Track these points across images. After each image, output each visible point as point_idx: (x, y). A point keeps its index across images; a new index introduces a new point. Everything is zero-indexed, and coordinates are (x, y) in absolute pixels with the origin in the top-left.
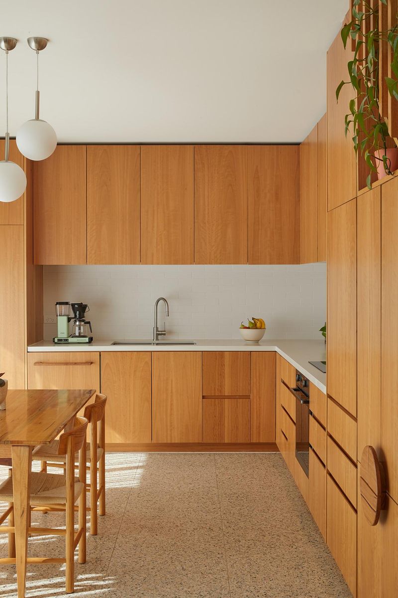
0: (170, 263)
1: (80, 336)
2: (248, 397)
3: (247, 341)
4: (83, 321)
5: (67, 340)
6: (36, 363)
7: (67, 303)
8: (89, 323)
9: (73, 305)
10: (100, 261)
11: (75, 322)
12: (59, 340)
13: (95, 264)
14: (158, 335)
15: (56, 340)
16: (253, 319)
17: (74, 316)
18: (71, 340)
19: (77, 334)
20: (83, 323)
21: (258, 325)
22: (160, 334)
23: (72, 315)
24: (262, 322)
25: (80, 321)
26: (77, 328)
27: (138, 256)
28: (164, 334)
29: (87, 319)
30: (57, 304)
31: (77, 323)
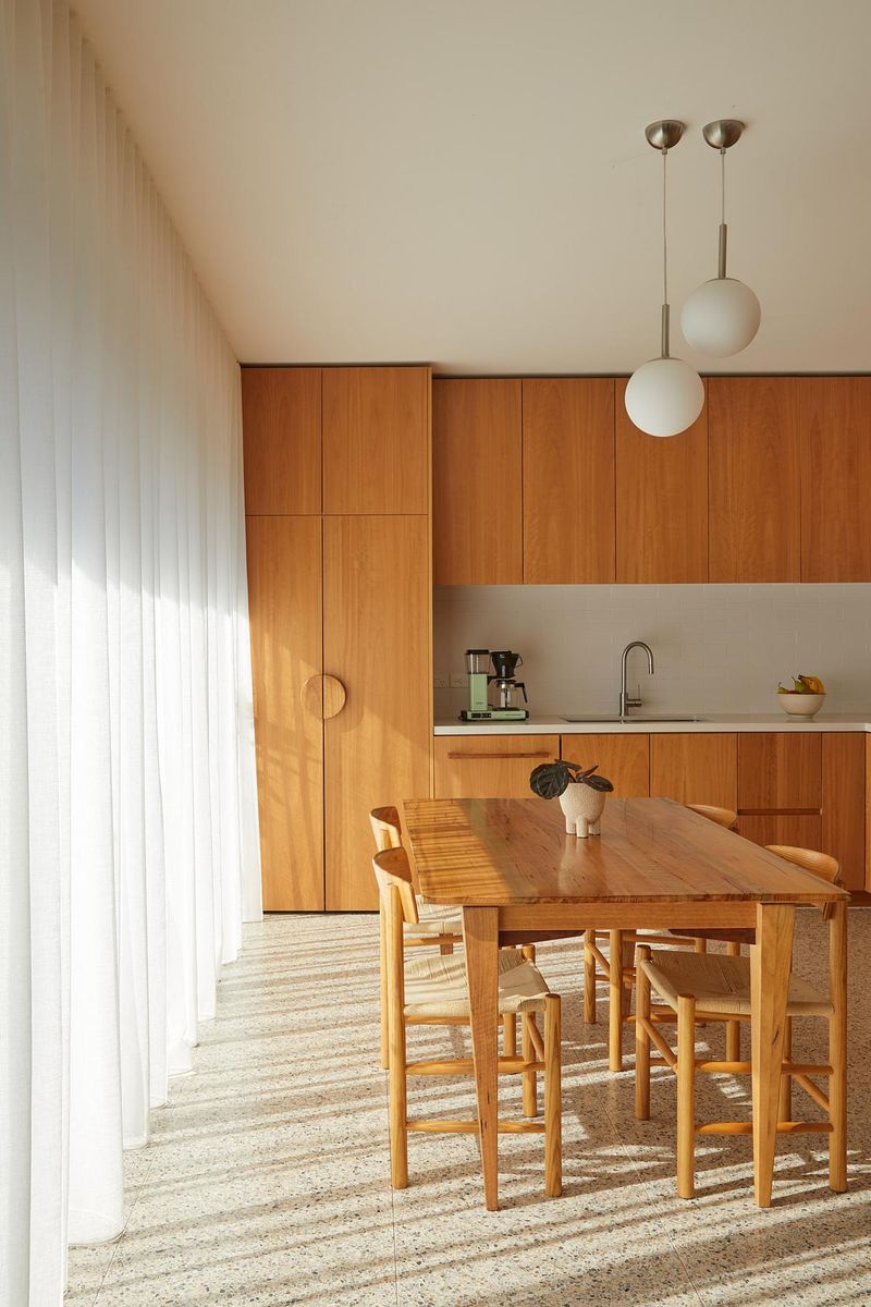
0: (667, 581)
1: (506, 709)
2: (815, 812)
3: (791, 716)
4: (513, 682)
5: (489, 715)
6: (452, 755)
7: (486, 652)
8: (522, 685)
9: (495, 655)
10: (545, 578)
11: (499, 683)
12: (474, 715)
13: (538, 583)
14: (627, 706)
15: (469, 716)
16: (801, 677)
17: (495, 674)
18: (495, 715)
19: (503, 706)
20: (512, 686)
21: (813, 686)
22: (632, 705)
23: (494, 673)
24: (818, 683)
25: (508, 683)
26: (503, 694)
27: (611, 570)
28: (639, 705)
29: (518, 679)
30: (469, 652)
31: (503, 686)
